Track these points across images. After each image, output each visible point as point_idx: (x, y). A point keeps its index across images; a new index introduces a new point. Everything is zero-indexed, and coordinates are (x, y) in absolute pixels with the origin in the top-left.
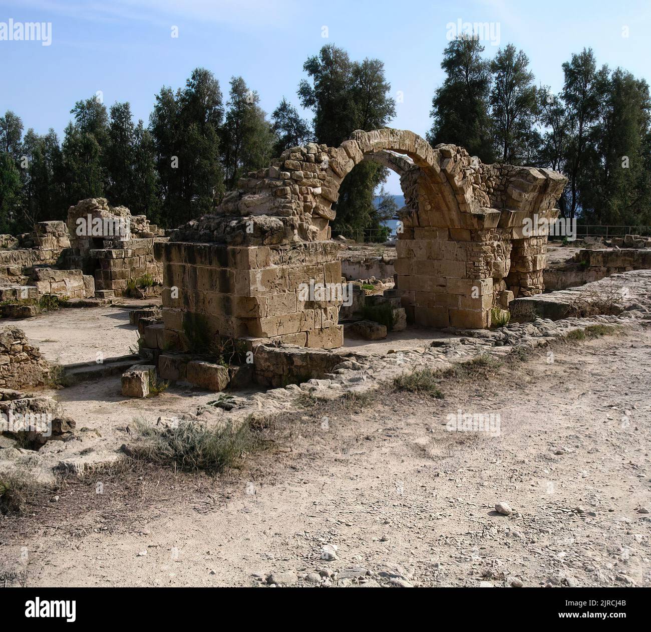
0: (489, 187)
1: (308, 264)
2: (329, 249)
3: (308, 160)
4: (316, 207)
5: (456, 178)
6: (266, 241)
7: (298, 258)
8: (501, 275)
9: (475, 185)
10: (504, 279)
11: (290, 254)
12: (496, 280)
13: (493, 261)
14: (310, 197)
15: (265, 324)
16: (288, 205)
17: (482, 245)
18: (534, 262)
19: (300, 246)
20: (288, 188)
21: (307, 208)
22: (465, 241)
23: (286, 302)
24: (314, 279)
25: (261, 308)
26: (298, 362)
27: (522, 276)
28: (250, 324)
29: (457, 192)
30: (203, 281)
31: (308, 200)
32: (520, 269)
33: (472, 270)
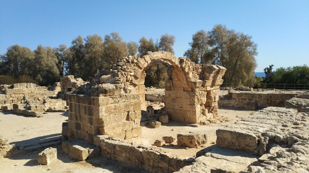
0: (198, 72)
1: (127, 103)
2: (136, 96)
3: (128, 62)
4: (132, 80)
5: (186, 69)
6: (108, 95)
7: (122, 101)
8: (203, 104)
9: (193, 71)
11: (119, 99)
12: (201, 105)
13: (200, 98)
14: (129, 76)
15: (106, 129)
16: (119, 79)
17: (196, 93)
18: (215, 98)
19: (123, 96)
20: (120, 73)
21: (127, 81)
22: (190, 91)
23: (116, 119)
24: (129, 109)
25: (104, 122)
26: (118, 149)
27: (210, 103)
28: (100, 129)
29: (186, 74)
30: (82, 111)
31: (128, 78)
32: (209, 101)
33: (192, 102)
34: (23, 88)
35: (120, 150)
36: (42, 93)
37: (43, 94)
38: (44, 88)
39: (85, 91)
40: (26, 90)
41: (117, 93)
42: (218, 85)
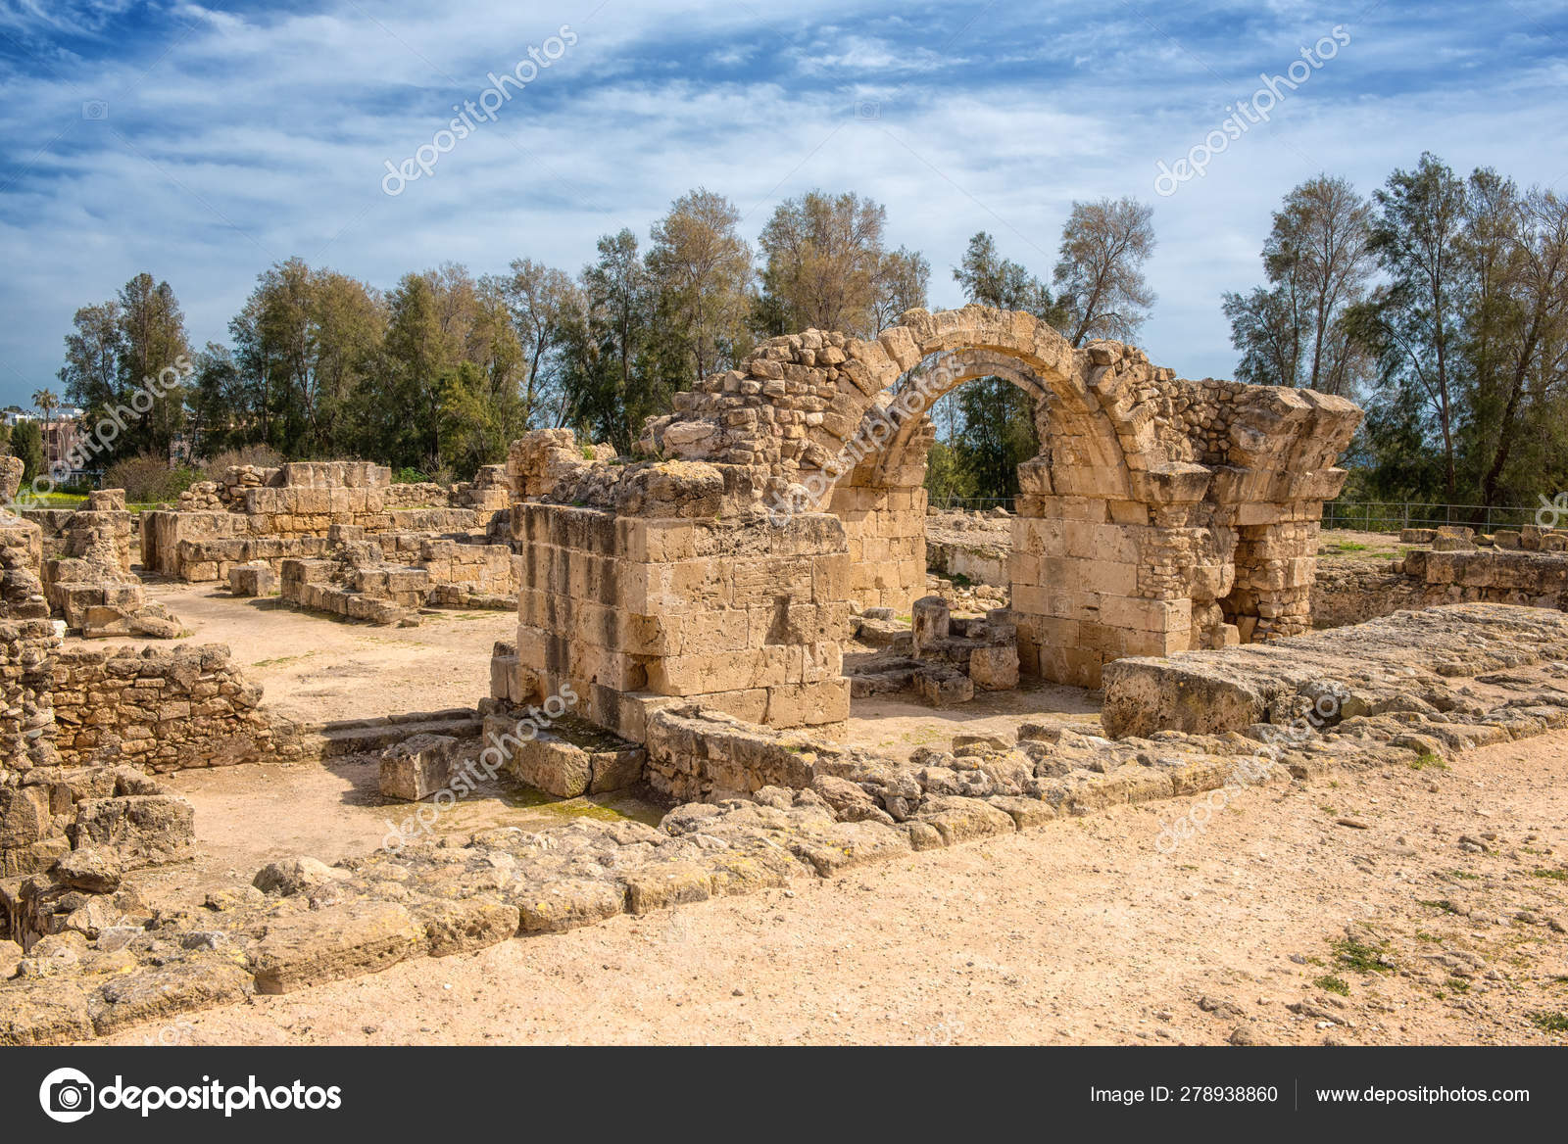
0: (1191, 424)
1: (778, 556)
2: (825, 529)
3: (801, 361)
4: (809, 450)
5: (1121, 403)
6: (686, 509)
7: (755, 544)
8: (1211, 594)
9: (1159, 419)
10: (1220, 601)
11: (738, 536)
12: (1200, 604)
13: (1192, 566)
14: (797, 431)
15: (673, 671)
16: (747, 442)
17: (1170, 534)
18: (1289, 572)
19: (762, 521)
20: (751, 411)
21: (787, 452)
22: (1138, 524)
23: (724, 629)
24: (788, 585)
25: (669, 638)
26: (715, 753)
27: (1262, 597)
28: (650, 667)
29: (1119, 431)
30: (578, 579)
31: (793, 435)
32: (1259, 584)
33: (1148, 581)
34: (329, 485)
35: (725, 758)
36: (417, 517)
37: (421, 524)
38: (428, 491)
39: (597, 491)
40: (342, 495)
41: (730, 506)
42: (1316, 500)
